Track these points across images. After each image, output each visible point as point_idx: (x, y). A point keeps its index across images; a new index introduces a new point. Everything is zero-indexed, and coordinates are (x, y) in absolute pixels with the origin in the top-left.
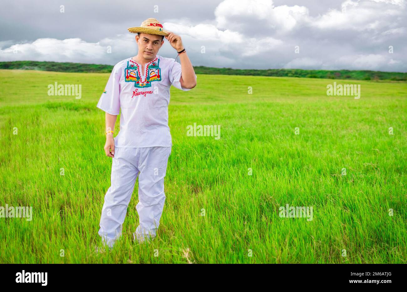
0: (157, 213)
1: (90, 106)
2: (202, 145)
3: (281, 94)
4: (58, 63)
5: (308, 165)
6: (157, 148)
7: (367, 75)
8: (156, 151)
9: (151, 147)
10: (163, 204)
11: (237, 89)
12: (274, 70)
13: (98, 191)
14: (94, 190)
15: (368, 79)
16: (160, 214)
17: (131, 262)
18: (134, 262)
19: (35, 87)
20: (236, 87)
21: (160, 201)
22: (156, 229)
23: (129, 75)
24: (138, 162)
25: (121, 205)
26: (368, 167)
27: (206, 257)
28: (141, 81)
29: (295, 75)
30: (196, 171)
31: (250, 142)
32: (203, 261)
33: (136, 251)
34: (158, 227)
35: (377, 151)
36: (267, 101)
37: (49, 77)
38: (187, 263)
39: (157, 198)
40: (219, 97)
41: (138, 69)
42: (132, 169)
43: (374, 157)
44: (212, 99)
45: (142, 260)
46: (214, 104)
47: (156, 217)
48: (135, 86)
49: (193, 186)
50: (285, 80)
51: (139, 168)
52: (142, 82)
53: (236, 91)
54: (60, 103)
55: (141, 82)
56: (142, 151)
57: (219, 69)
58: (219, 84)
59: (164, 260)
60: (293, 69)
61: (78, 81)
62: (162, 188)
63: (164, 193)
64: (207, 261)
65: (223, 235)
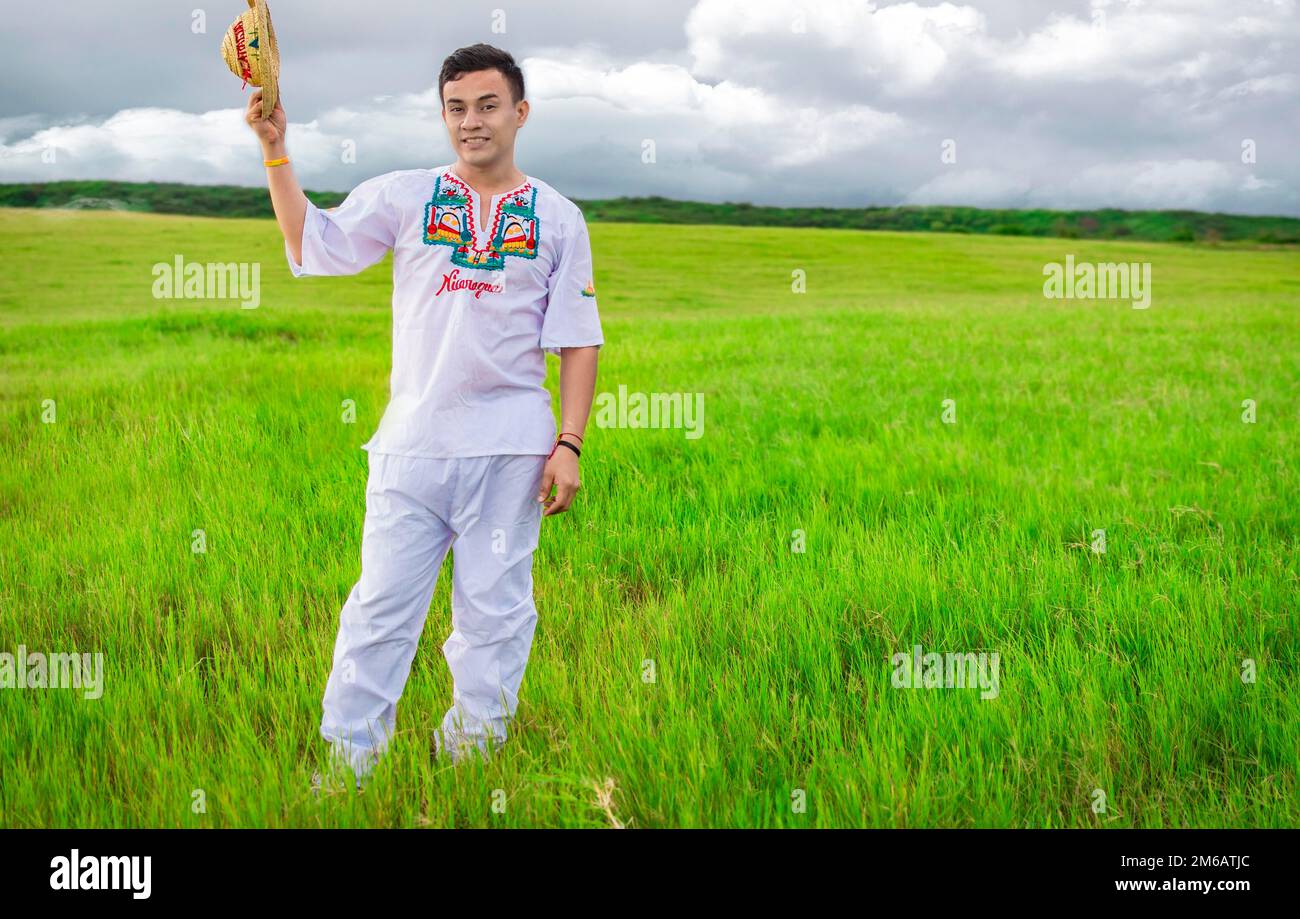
0: (509, 669)
1: (296, 326)
2: (656, 449)
3: (909, 287)
4: (191, 187)
5: (995, 512)
6: (512, 460)
7: (1182, 224)
8: (507, 467)
9: (492, 457)
10: (529, 638)
11: (769, 270)
12: (885, 209)
13: (322, 595)
14: (308, 593)
15: (1185, 239)
16: (519, 669)
17: (426, 823)
18: (435, 823)
19: (119, 263)
20: (766, 265)
21: (521, 628)
22: (507, 718)
23: (437, 223)
24: (450, 503)
25: (394, 643)
26: (1184, 518)
27: (671, 808)
28: (475, 245)
29: (953, 227)
30: (635, 534)
31: (808, 438)
32: (661, 820)
33: (444, 787)
34: (512, 713)
35: (1213, 467)
36: (862, 309)
37: (165, 232)
38: (606, 827)
39: (510, 617)
40: (713, 296)
41: (467, 208)
42: (433, 524)
43: (1206, 489)
44: (688, 301)
45: (461, 816)
46: (693, 319)
47: (505, 678)
48: (454, 260)
49: (625, 581)
50: (921, 243)
51: (455, 521)
52: (477, 252)
53: (767, 276)
54: (199, 317)
55: (473, 249)
56: (466, 469)
57: (709, 205)
58: (710, 253)
59: (533, 815)
60: (947, 208)
61: (258, 245)
62: (527, 585)
63: (532, 604)
64: (672, 821)
65: (725, 737)
